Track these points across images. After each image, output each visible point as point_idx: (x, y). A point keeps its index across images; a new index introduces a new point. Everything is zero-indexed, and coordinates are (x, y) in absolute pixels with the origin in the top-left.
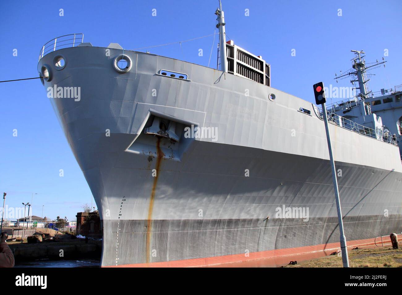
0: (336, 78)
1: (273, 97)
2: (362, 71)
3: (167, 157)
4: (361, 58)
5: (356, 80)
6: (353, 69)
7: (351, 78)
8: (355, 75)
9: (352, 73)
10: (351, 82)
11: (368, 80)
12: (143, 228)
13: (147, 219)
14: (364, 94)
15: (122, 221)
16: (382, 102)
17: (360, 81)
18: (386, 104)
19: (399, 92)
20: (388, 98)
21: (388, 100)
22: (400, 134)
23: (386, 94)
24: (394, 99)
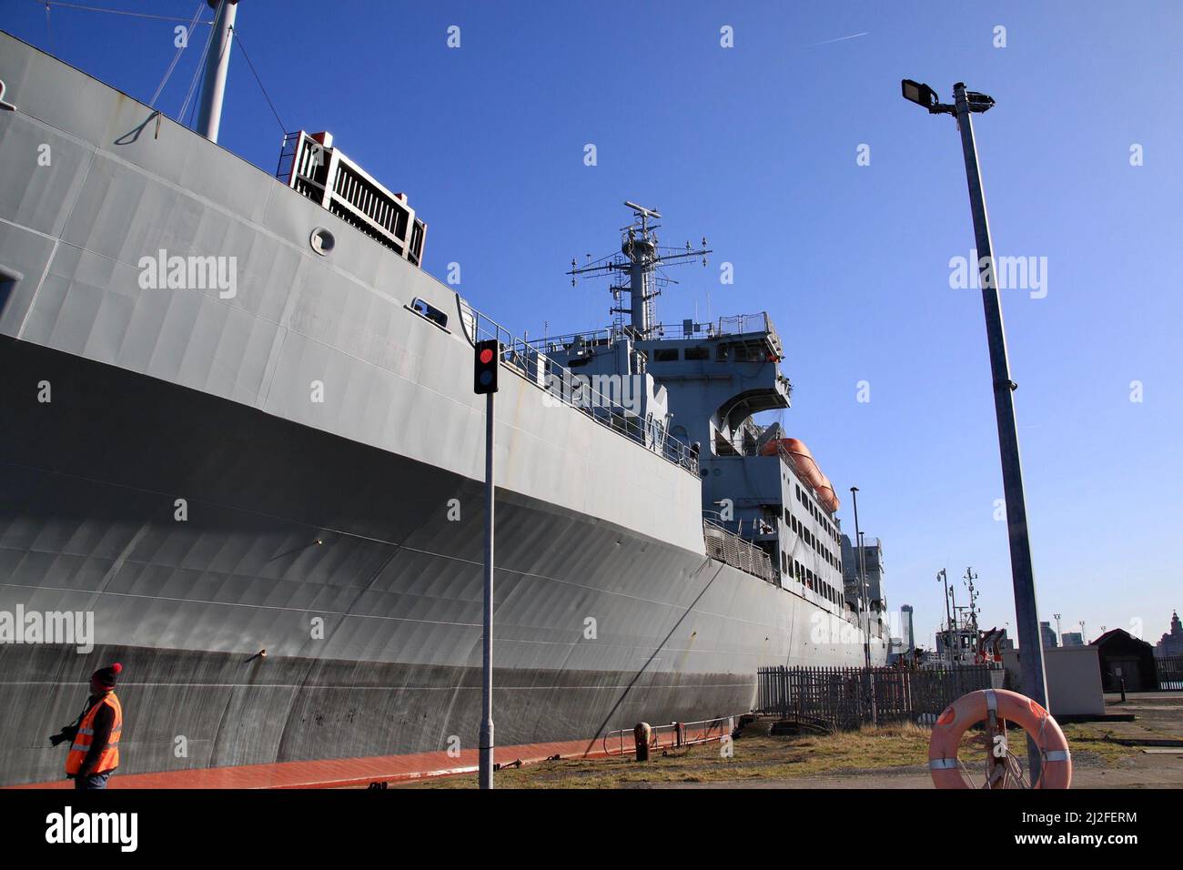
0: (574, 273)
2: (644, 266)
5: (626, 287)
6: (622, 254)
7: (612, 278)
8: (626, 273)
9: (616, 267)
10: (611, 290)
11: (657, 294)
14: (641, 329)
16: (681, 354)
17: (635, 291)
18: (692, 364)
19: (728, 336)
20: (698, 347)
21: (696, 352)
22: (714, 450)
23: (696, 336)
24: (713, 353)
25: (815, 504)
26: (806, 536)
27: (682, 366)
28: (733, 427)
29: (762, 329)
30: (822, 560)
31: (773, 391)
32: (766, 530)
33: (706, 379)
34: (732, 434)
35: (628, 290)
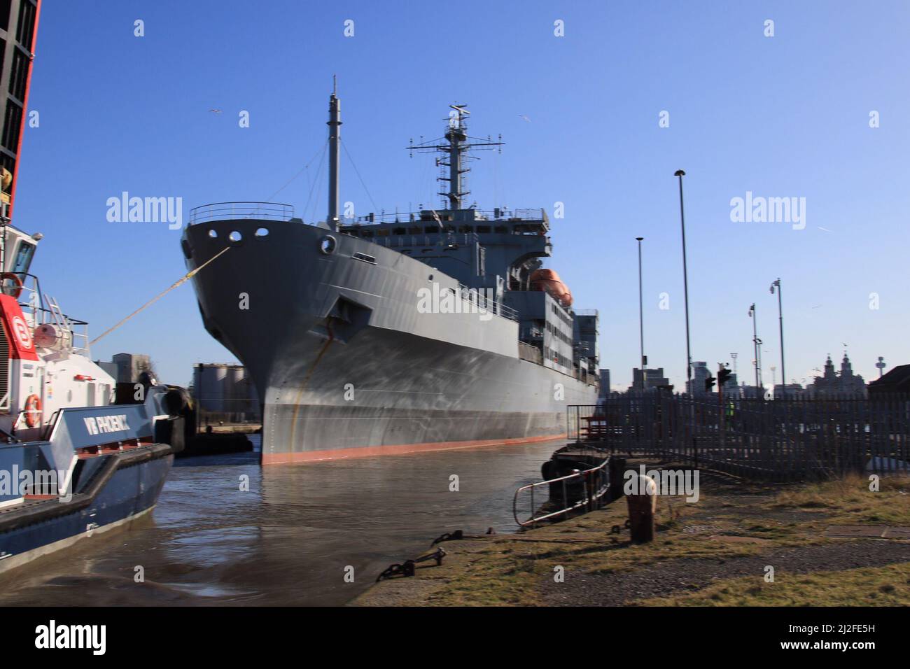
0: (411, 148)
1: (431, 278)
2: (460, 149)
3: (335, 339)
6: (445, 140)
7: (440, 155)
8: (447, 153)
9: (441, 147)
10: (437, 164)
11: (468, 171)
12: (291, 413)
13: (295, 404)
14: (457, 193)
15: (278, 405)
16: (493, 229)
17: (453, 166)
18: (498, 235)
19: (520, 220)
20: (502, 225)
21: (501, 228)
22: (508, 287)
23: (501, 218)
24: (510, 229)
25: (561, 310)
26: (555, 332)
27: (493, 236)
28: (517, 268)
29: (541, 219)
30: (562, 342)
31: (543, 251)
32: (536, 335)
33: (506, 246)
35: (447, 164)
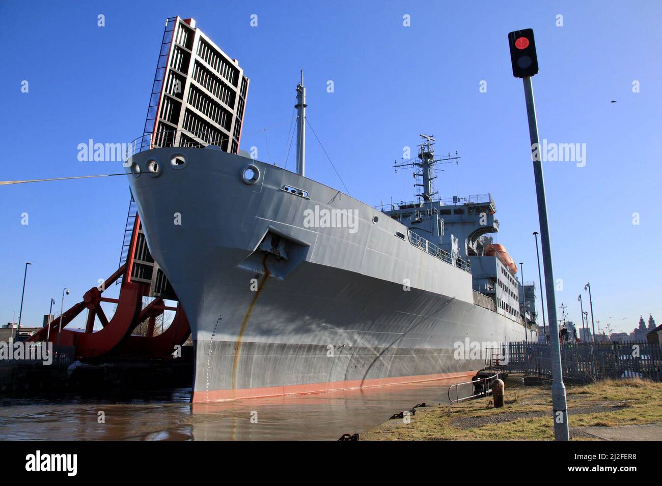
0: (396, 167)
2: (429, 164)
3: (272, 276)
4: (430, 145)
5: (420, 173)
6: (418, 159)
7: (415, 169)
8: (420, 167)
9: (415, 164)
10: (414, 175)
12: (231, 351)
13: (237, 341)
14: (428, 194)
15: (214, 342)
16: (452, 212)
17: (425, 176)
18: (457, 216)
19: (473, 204)
20: (459, 209)
21: (459, 211)
22: (467, 254)
23: (458, 204)
24: (466, 211)
25: (508, 273)
26: (505, 289)
27: (453, 217)
28: (473, 241)
29: (488, 201)
30: (511, 298)
31: (493, 227)
32: (490, 289)
33: (464, 223)
34: (473, 244)
35: (421, 175)
